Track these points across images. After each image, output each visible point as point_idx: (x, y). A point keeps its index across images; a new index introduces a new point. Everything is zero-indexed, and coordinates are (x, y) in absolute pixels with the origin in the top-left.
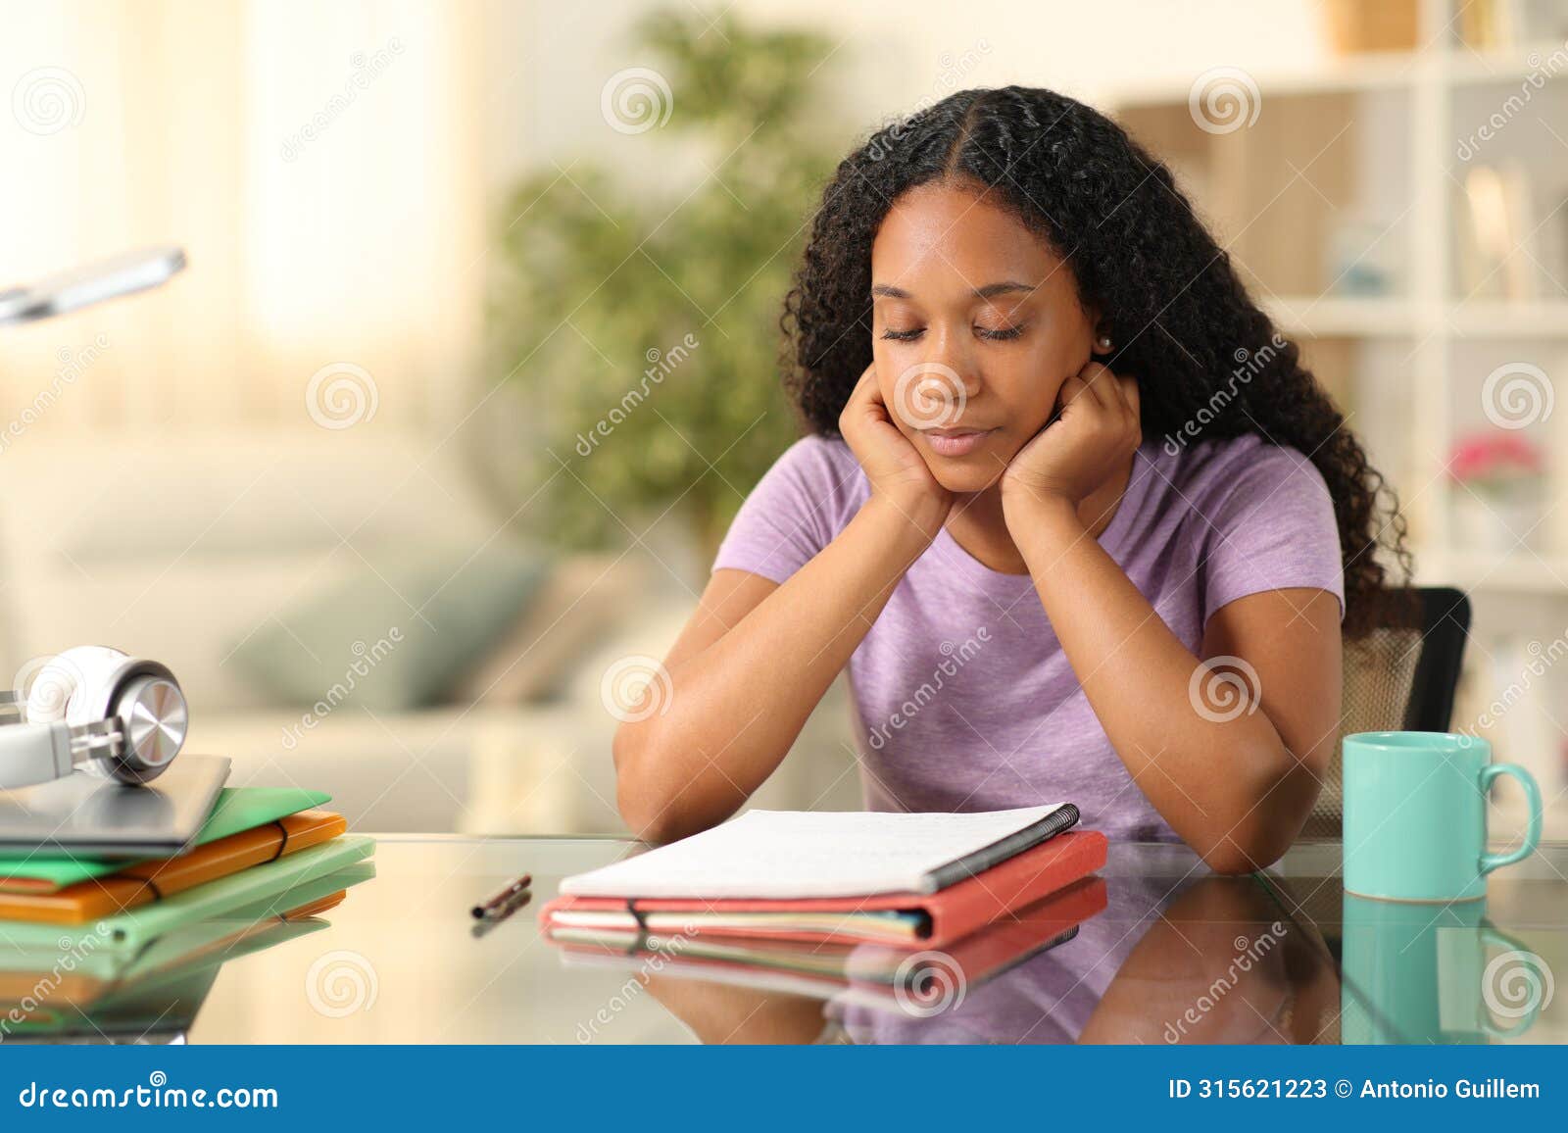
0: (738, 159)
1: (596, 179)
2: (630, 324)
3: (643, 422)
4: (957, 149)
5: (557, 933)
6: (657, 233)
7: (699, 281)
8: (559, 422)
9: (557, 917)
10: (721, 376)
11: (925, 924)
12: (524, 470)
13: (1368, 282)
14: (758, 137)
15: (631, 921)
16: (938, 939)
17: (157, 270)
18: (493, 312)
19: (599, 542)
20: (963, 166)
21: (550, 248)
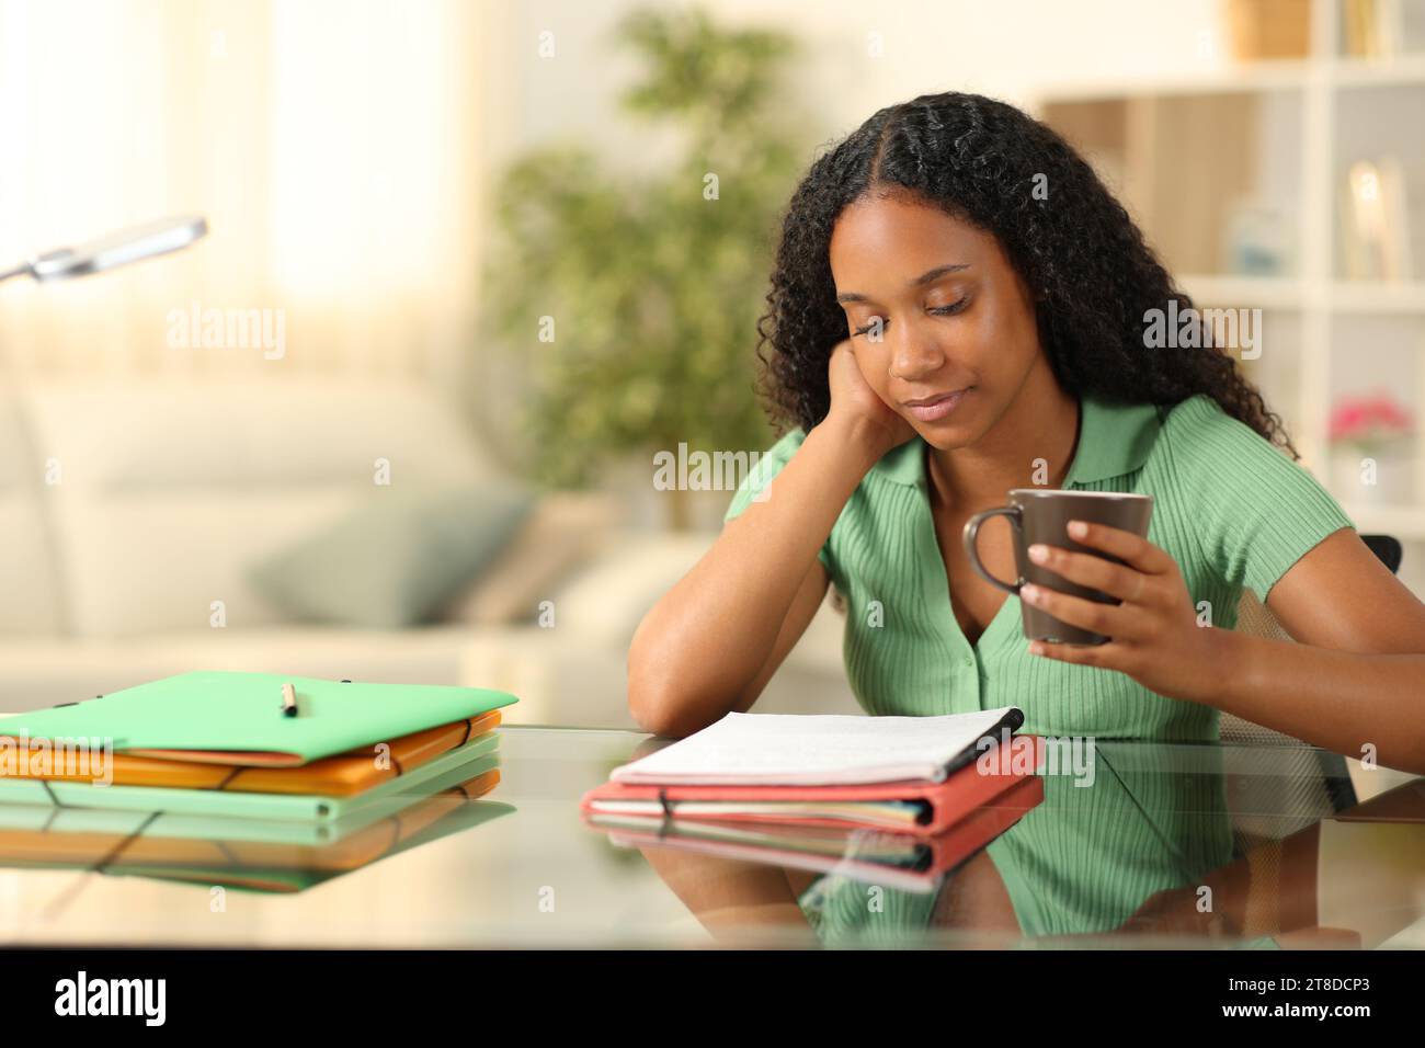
0: (708, 144)
1: (581, 160)
2: (609, 289)
3: (618, 374)
4: (877, 163)
5: (596, 818)
6: (636, 209)
7: (672, 251)
8: (547, 377)
9: (598, 805)
10: (690, 336)
11: (926, 811)
12: (514, 418)
13: (1261, 263)
14: (725, 125)
15: (658, 808)
16: (937, 826)
17: (183, 235)
18: (488, 276)
19: (579, 482)
20: (883, 177)
21: (540, 220)
